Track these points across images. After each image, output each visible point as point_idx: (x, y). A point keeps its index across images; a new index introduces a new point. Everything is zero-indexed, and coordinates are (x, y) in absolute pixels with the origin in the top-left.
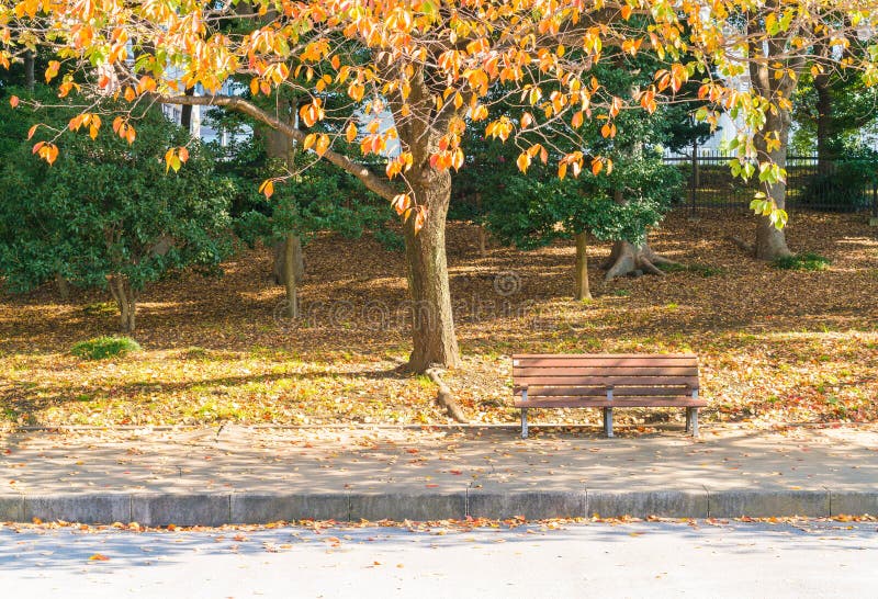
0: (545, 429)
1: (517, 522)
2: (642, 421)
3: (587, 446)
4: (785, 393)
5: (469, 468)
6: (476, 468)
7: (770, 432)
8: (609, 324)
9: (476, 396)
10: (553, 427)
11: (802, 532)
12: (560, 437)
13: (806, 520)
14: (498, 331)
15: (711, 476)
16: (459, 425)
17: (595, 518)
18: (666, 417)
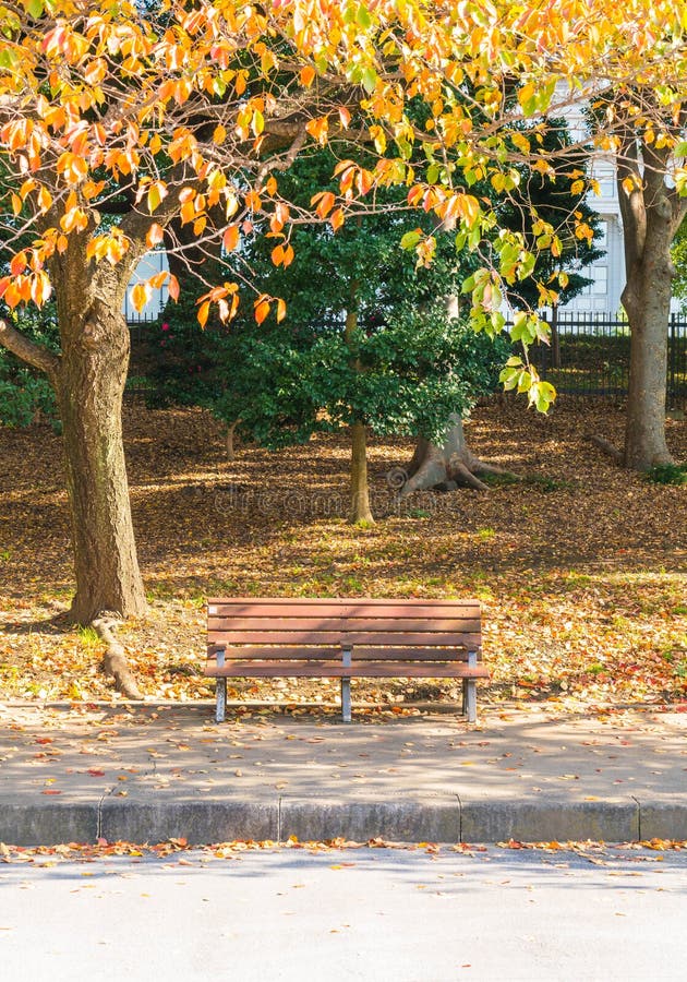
0: (255, 710)
1: (173, 847)
2: (400, 698)
3: (305, 735)
4: (615, 660)
5: (117, 766)
6: (128, 767)
7: (583, 716)
8: (391, 559)
9: (163, 659)
10: (267, 707)
11: (590, 864)
12: (273, 721)
13: (602, 847)
14: (227, 566)
15: (471, 780)
16: (128, 702)
17: (290, 842)
18: (436, 693)
